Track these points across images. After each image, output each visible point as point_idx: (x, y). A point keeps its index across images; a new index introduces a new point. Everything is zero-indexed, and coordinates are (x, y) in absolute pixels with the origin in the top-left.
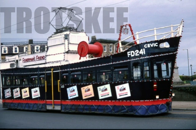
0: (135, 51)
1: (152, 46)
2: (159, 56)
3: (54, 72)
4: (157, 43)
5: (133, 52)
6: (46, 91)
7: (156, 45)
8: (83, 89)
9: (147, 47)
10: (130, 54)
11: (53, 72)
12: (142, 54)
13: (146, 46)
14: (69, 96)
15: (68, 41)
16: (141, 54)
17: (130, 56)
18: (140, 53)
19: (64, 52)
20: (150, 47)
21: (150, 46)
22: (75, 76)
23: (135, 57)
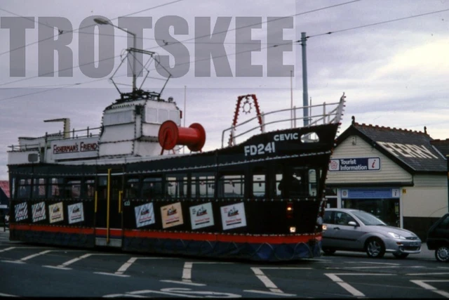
0: (257, 146)
1: (287, 138)
2: (299, 157)
3: (113, 174)
4: (297, 134)
5: (254, 147)
6: (96, 211)
7: (296, 136)
8: (165, 209)
9: (278, 140)
10: (248, 151)
11: (111, 176)
12: (270, 152)
13: (277, 138)
14: (138, 221)
15: (141, 118)
16: (268, 152)
17: (249, 154)
18: (266, 149)
19: (133, 138)
20: (283, 139)
21: (285, 138)
22: (152, 185)
23: (257, 156)
